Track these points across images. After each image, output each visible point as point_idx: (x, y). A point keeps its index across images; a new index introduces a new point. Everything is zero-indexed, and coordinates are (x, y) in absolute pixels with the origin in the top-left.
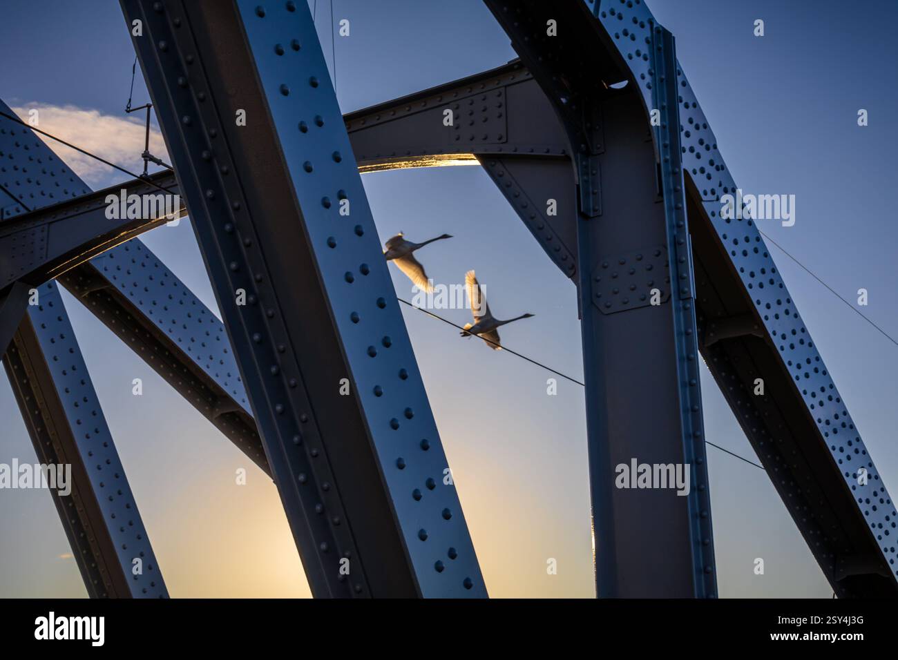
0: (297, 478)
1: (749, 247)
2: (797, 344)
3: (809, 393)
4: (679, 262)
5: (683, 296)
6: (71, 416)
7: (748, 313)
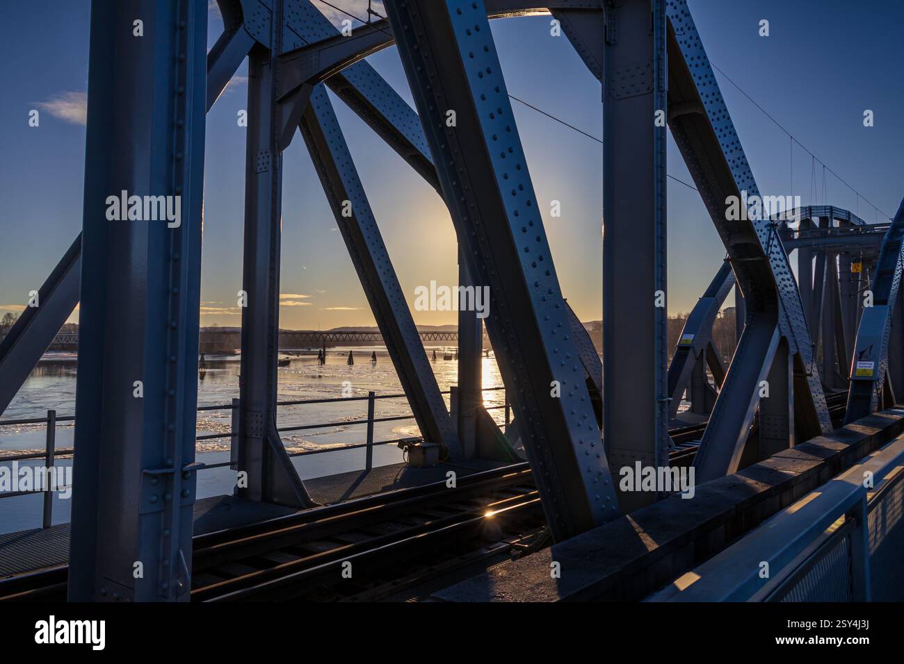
0: (452, 183)
1: (699, 62)
2: (721, 118)
3: (725, 146)
4: (660, 70)
5: (661, 90)
6: (328, 138)
7: (695, 100)
